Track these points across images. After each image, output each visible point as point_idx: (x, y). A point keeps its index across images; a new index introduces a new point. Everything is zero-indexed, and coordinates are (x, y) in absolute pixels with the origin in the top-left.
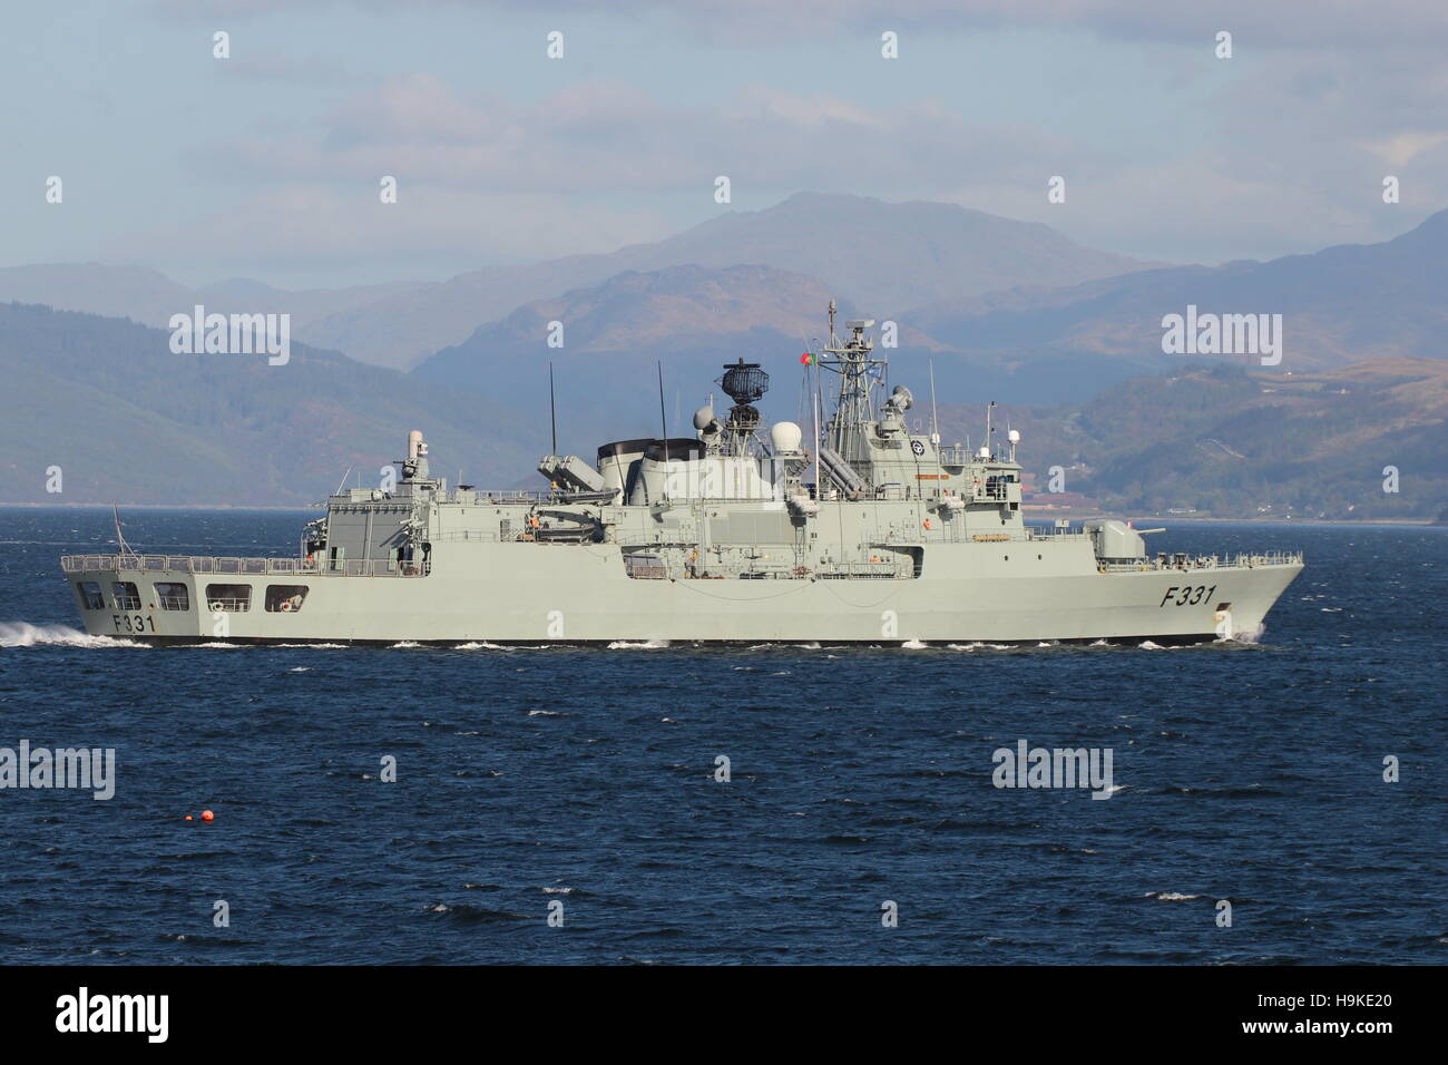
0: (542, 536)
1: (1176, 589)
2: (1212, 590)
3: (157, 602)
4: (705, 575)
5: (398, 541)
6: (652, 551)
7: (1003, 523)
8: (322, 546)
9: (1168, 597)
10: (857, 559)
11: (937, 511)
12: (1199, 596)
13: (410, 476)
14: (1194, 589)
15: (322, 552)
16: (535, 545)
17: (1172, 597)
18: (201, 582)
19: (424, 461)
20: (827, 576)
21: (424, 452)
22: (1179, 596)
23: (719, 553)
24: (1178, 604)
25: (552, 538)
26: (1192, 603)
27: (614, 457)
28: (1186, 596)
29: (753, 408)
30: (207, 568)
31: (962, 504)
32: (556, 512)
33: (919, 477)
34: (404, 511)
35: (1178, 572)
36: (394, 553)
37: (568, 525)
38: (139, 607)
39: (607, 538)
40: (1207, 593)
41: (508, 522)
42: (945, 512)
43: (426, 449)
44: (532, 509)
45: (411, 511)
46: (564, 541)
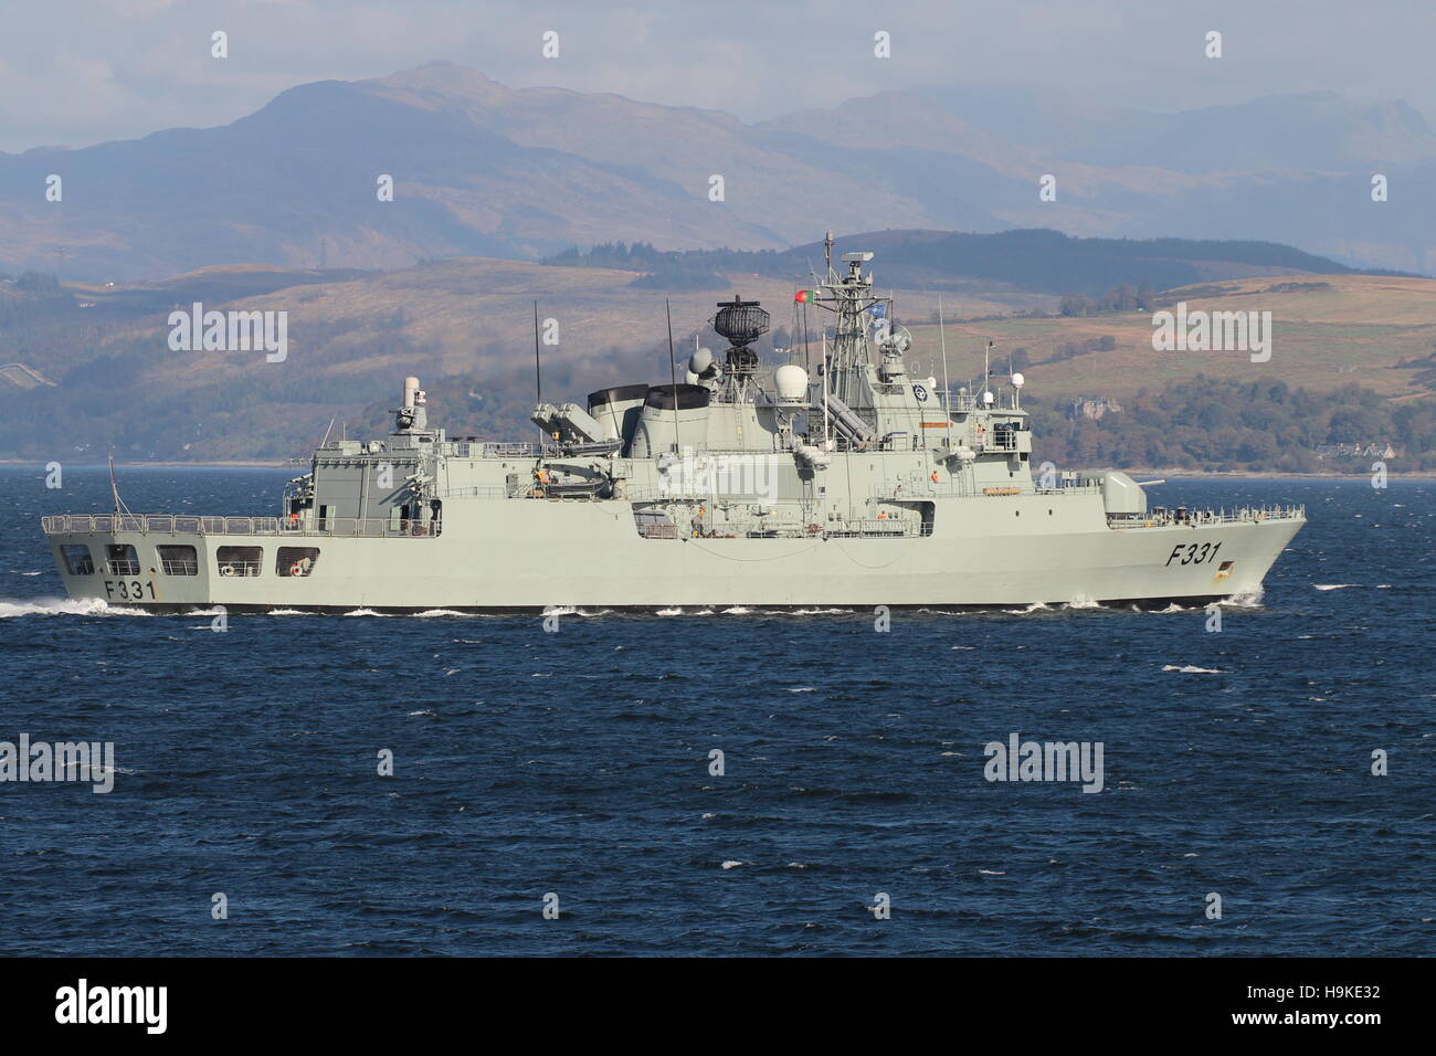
0: (553, 492)
1: (1183, 546)
2: (1217, 547)
3: (160, 567)
4: (713, 534)
5: (401, 498)
6: (659, 508)
7: (1011, 475)
8: (309, 503)
9: (1175, 555)
10: (868, 516)
11: (945, 463)
12: (1204, 554)
13: (407, 426)
14: (1200, 547)
15: (309, 511)
16: (546, 502)
17: (1178, 555)
18: (213, 543)
19: (422, 411)
20: (837, 534)
21: (422, 400)
22: (1185, 554)
23: (725, 510)
24: (1183, 563)
25: (562, 494)
26: (1196, 562)
27: (608, 405)
28: (1191, 555)
29: (750, 351)
30: (218, 529)
31: (973, 454)
32: (562, 466)
33: (923, 425)
34: (408, 465)
35: (1187, 528)
36: (397, 512)
37: (575, 479)
38: (137, 571)
39: (617, 494)
40: (1212, 550)
41: (515, 477)
42: (953, 463)
43: (425, 397)
44: (538, 462)
45: (416, 466)
46: (575, 497)
